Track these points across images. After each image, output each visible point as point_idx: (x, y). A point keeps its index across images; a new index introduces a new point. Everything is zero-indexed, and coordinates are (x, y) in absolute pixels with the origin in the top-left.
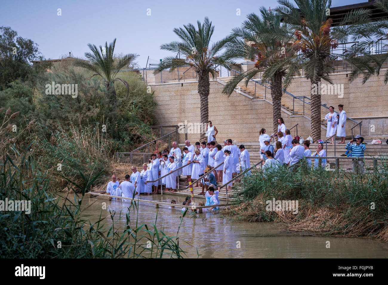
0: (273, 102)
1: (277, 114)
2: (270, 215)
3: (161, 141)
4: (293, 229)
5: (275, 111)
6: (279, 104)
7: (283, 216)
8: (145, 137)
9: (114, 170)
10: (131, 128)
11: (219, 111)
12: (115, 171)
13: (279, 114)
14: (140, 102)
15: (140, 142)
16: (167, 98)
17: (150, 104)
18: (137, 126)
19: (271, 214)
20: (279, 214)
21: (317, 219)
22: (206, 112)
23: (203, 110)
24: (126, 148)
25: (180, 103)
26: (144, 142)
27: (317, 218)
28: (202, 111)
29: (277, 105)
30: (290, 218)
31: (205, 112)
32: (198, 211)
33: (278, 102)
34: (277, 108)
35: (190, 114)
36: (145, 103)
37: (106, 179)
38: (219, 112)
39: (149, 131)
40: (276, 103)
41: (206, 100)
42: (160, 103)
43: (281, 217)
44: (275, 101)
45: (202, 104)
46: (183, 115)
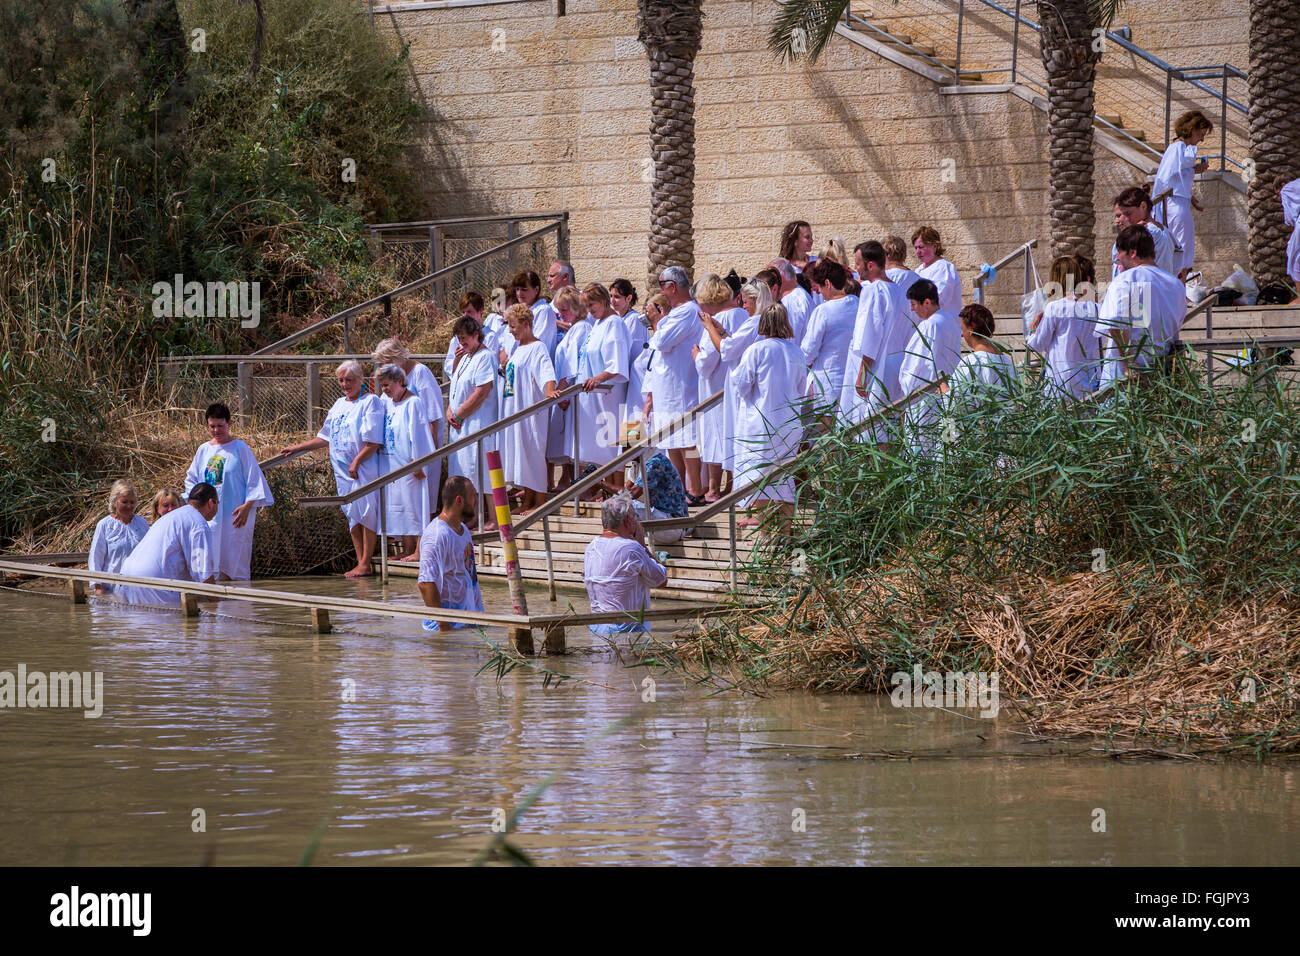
0: (1052, 94)
1: (1073, 161)
2: (941, 654)
3: (423, 306)
4: (1059, 726)
5: (1060, 141)
6: (1082, 101)
7: (1019, 656)
8: (335, 278)
9: (133, 445)
10: (262, 228)
11: (761, 152)
12: (138, 450)
13: (1085, 157)
14: (327, 97)
15: (304, 306)
16: (482, 83)
17: (383, 108)
18: (292, 217)
19: (950, 649)
20: (996, 648)
21: (1215, 667)
22: (681, 151)
23: (665, 135)
24: (223, 337)
25: (551, 108)
26: (329, 305)
27: (1212, 661)
28: (657, 141)
29: (1074, 109)
30: (1058, 670)
31: (674, 146)
32: (539, 636)
33: (1079, 94)
34: (1070, 128)
35: (601, 171)
36: (355, 104)
37: (85, 492)
38: (758, 156)
39: (358, 243)
40: (1066, 98)
41: (681, 83)
42: (443, 108)
43: (1010, 666)
44: (1061, 86)
45: (661, 105)
46: (562, 173)
